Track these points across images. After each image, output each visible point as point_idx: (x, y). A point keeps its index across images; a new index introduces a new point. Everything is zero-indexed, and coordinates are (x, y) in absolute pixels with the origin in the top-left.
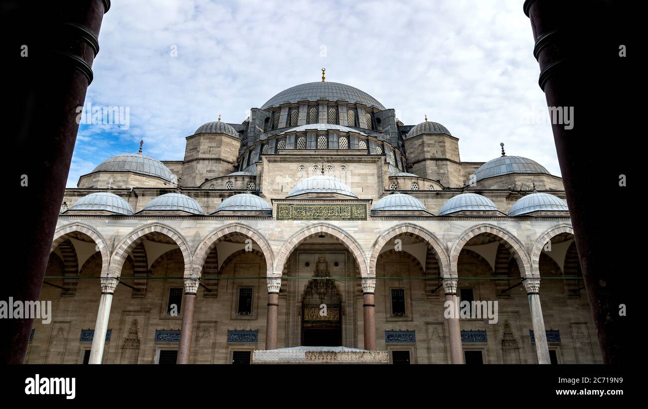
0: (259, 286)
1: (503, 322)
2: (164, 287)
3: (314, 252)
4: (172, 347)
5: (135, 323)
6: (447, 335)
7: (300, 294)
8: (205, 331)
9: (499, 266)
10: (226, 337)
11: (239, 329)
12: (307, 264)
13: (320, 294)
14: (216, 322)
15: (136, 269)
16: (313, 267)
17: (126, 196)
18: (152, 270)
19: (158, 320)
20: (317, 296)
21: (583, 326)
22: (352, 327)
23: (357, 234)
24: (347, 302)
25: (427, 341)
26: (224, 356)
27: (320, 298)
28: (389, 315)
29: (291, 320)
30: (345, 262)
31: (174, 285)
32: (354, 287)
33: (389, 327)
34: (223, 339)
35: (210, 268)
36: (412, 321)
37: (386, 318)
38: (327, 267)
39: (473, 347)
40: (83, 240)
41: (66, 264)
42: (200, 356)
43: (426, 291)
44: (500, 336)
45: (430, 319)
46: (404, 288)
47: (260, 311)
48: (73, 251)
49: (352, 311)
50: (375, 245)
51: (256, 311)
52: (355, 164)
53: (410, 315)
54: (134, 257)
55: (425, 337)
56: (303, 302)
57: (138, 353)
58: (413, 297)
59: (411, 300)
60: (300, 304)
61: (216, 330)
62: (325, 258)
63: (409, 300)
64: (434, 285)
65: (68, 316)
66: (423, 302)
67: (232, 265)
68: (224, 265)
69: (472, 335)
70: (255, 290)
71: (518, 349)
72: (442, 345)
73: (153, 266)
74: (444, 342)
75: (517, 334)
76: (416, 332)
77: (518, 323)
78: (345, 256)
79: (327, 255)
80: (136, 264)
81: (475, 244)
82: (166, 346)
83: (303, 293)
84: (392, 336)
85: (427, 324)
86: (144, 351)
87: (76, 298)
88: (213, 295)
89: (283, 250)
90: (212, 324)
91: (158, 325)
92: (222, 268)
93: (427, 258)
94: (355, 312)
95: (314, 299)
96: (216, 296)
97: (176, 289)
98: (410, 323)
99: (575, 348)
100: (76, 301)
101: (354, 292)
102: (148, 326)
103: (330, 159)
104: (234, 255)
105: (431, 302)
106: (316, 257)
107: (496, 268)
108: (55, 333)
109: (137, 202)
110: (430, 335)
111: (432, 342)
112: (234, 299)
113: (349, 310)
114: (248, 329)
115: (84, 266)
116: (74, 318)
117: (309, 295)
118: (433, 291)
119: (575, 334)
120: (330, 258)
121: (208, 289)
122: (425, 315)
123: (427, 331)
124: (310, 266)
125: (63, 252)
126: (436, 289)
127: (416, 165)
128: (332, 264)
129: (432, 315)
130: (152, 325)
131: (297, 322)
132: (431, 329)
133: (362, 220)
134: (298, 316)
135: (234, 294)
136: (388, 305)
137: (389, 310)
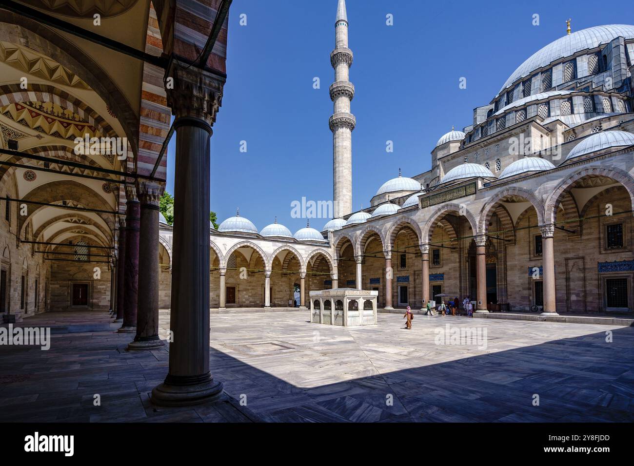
8: (418, 275)
11: (434, 273)
19: (397, 272)
22: (503, 266)
23: (469, 206)
24: (499, 250)
28: (532, 256)
29: (462, 265)
33: (532, 264)
37: (530, 258)
47: (444, 262)
49: (503, 255)
50: (482, 211)
51: (442, 262)
56: (469, 254)
72: (582, 275)
82: (401, 284)
85: (567, 259)
88: (419, 256)
90: (421, 272)
94: (505, 257)
105: (572, 241)
110: (570, 268)
112: (430, 257)
114: (439, 273)
122: (566, 252)
123: (567, 265)
129: (573, 252)
130: (395, 274)
131: (466, 266)
132: (571, 263)
133: (473, 194)
134: (466, 263)
135: (430, 254)
136: (532, 248)
137: (532, 252)
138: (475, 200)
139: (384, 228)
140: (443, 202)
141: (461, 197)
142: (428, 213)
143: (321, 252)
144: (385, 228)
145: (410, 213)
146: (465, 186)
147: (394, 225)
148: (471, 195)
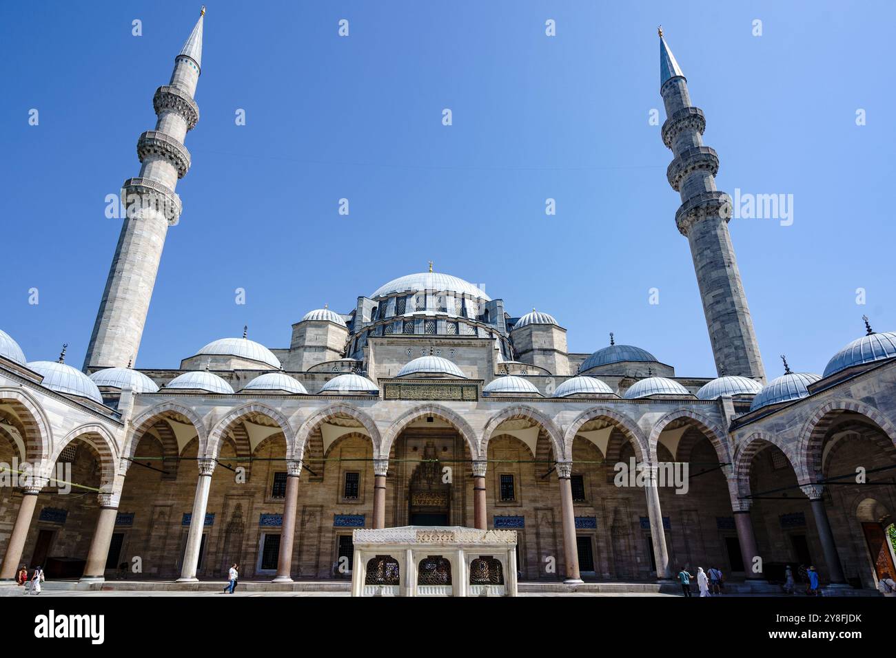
0: (366, 471)
1: (613, 509)
2: (269, 470)
3: (420, 437)
4: (277, 530)
5: (239, 507)
6: (557, 520)
7: (407, 479)
8: (310, 515)
9: (610, 452)
10: (333, 522)
11: (345, 513)
12: (415, 449)
13: (428, 479)
14: (322, 506)
15: (239, 453)
16: (421, 450)
17: (228, 378)
18: (256, 453)
19: (261, 504)
20: (426, 482)
21: (693, 513)
22: (461, 512)
23: (467, 416)
24: (455, 487)
25: (536, 526)
26: (331, 540)
27: (427, 483)
28: (498, 501)
29: (399, 505)
30: (454, 448)
31: (279, 469)
32: (463, 472)
33: (498, 512)
34: (330, 524)
35: (316, 451)
36: (521, 506)
37: (497, 503)
38: (435, 452)
39: (583, 532)
40: (182, 422)
41: (165, 446)
42: (306, 540)
43: (536, 477)
44: (610, 522)
45: (539, 505)
46: (514, 474)
47: (366, 495)
48: (172, 433)
49: (460, 496)
50: (486, 427)
51: (363, 495)
52: (465, 348)
53: (519, 501)
54: (236, 439)
55: (534, 523)
56: (410, 487)
57: (243, 537)
58: (523, 483)
59: (521, 486)
60: (407, 489)
61: (322, 514)
62: (433, 443)
63: (518, 486)
64: (544, 471)
65: (168, 499)
66: (533, 487)
67: (339, 449)
68: (330, 450)
69: (581, 521)
70: (362, 474)
71: (628, 535)
72: (551, 530)
73: (256, 450)
74: (553, 527)
75: (627, 520)
76: (525, 517)
77: (628, 510)
78: (454, 441)
79: (436, 439)
80: (238, 447)
81: (587, 430)
82: (270, 530)
83: (410, 477)
84: (501, 521)
85: (536, 509)
86: (248, 535)
87: (177, 482)
88: (319, 479)
89: (390, 431)
90: (318, 508)
91: (263, 509)
92: (328, 452)
93: (538, 444)
94: (464, 498)
95: (422, 484)
96: (322, 480)
97: (281, 473)
98: (519, 509)
99: (685, 535)
100: (177, 485)
101: (463, 477)
102: (252, 510)
103: (439, 342)
104: (340, 439)
105: (541, 488)
106: (424, 442)
107: (607, 454)
108: (156, 517)
109: (238, 385)
110: (539, 521)
111: (540, 527)
112: (341, 484)
113: (457, 495)
114: (355, 513)
115: (185, 449)
116: (175, 502)
117: (417, 480)
118: (543, 477)
119: (686, 521)
120: (438, 442)
121: (314, 473)
122: (534, 500)
123: (536, 517)
124: (418, 450)
125: (161, 434)
126: (546, 475)
128: (441, 449)
129: (542, 501)
130: (256, 509)
131: (405, 506)
132: (540, 514)
133: (473, 400)
134: (405, 500)
135: (341, 478)
136: (497, 490)
137: (497, 495)
138: (477, 408)
139: (295, 414)
140: (423, 400)
141: (454, 400)
142: (395, 410)
143: (100, 431)
144: (298, 416)
145: (359, 401)
146: (462, 386)
147: (319, 414)
148: (469, 400)
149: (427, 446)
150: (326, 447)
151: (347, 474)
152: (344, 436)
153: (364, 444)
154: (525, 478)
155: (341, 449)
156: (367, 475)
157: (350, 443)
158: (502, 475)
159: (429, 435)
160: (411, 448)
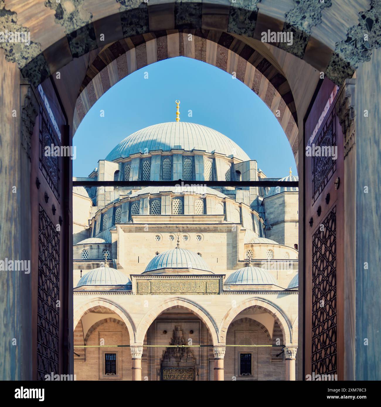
0: (122, 352)
3: (171, 321)
7: (159, 358)
12: (165, 332)
13: (176, 357)
16: (170, 334)
24: (201, 364)
27: (176, 361)
30: (199, 330)
38: (183, 334)
43: (271, 355)
46: (252, 353)
47: (124, 372)
50: (226, 317)
51: (121, 372)
53: (256, 375)
56: (161, 365)
58: (259, 360)
59: (258, 363)
60: (159, 367)
62: (181, 326)
63: (255, 363)
64: (278, 350)
66: (268, 364)
67: (97, 333)
68: (89, 333)
70: (119, 355)
78: (199, 324)
79: (183, 323)
83: (161, 357)
88: (82, 359)
92: (88, 335)
94: (207, 373)
95: (171, 362)
96: (85, 359)
101: (207, 357)
103: (185, 228)
104: (97, 325)
105: (275, 364)
106: (173, 325)
112: (101, 363)
117: (167, 359)
118: (277, 355)
120: (185, 326)
121: (78, 354)
124: (167, 334)
126: (280, 354)
127: (275, 227)
128: (187, 332)
134: (157, 376)
135: (101, 358)
136: (236, 367)
137: (237, 371)
141: (199, 293)
148: (212, 294)
149: (176, 330)
150: (86, 332)
151: (106, 354)
152: (101, 321)
153: (119, 328)
154: (262, 356)
155: (99, 333)
156: (123, 355)
157: (107, 328)
158: (241, 354)
159: (177, 319)
160: (162, 332)
